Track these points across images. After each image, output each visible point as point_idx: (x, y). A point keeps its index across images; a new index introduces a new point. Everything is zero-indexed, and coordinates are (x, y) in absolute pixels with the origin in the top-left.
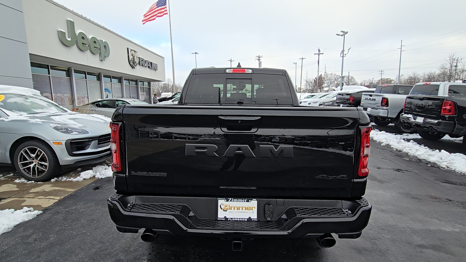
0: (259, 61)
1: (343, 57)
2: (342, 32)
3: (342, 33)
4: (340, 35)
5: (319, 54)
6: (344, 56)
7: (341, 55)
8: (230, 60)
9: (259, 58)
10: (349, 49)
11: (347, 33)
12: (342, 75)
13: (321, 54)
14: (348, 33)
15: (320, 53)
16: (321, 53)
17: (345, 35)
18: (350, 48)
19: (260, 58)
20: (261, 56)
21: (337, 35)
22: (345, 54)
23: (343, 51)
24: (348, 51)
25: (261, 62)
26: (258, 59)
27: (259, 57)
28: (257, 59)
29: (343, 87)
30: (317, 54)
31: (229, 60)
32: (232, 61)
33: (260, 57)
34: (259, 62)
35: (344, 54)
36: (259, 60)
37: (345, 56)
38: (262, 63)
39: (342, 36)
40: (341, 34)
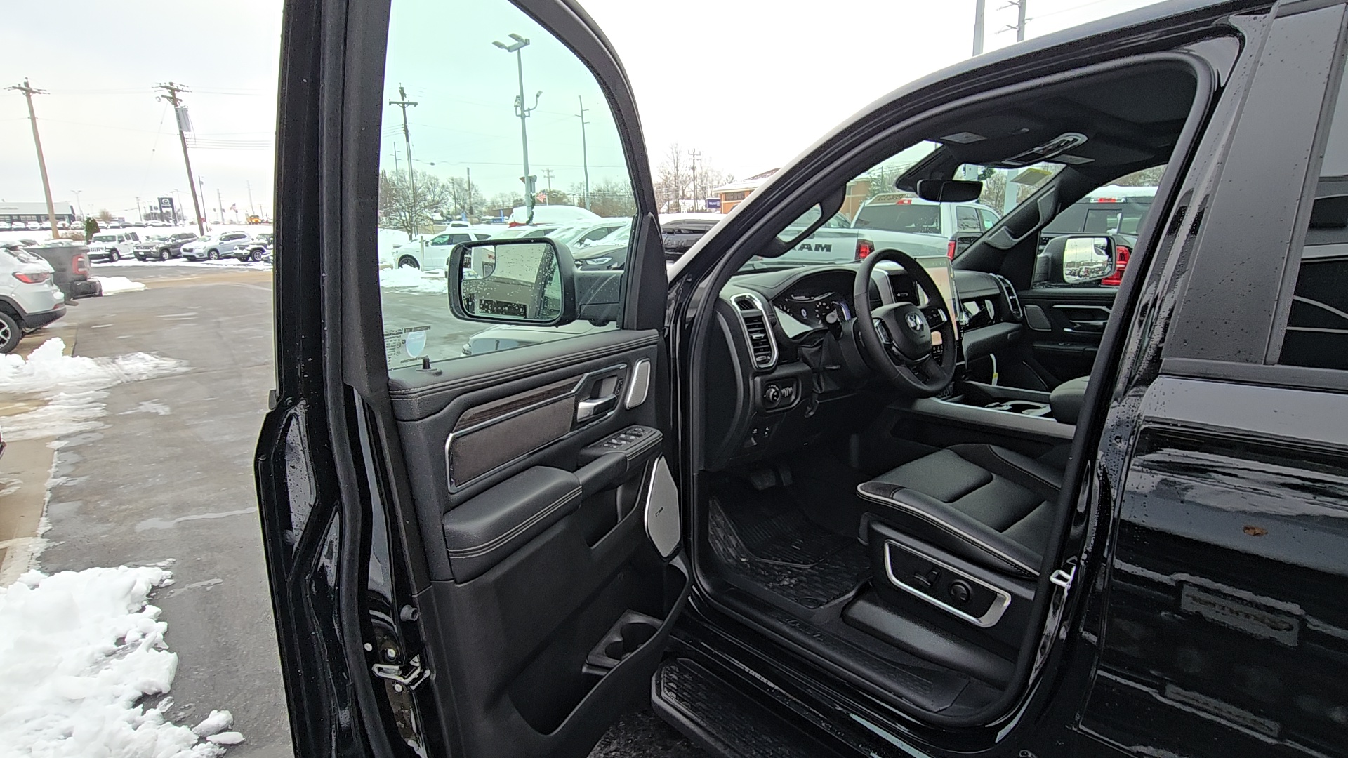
0: (176, 105)
1: (523, 117)
2: (512, 36)
3: (514, 42)
4: (506, 48)
5: (404, 105)
6: (526, 113)
7: (516, 112)
8: (23, 86)
9: (174, 94)
10: (538, 96)
11: (526, 43)
12: (528, 173)
13: (409, 104)
14: (529, 44)
15: (406, 100)
16: (410, 101)
17: (520, 50)
18: (540, 92)
19: (178, 95)
20: (180, 88)
21: (495, 43)
22: (529, 110)
23: (520, 99)
24: (537, 101)
25: (185, 111)
26: (171, 96)
27: (173, 91)
28: (163, 96)
29: (533, 210)
30: (398, 103)
31: (15, 88)
32: (34, 92)
33: (178, 91)
34: (176, 110)
35: (526, 109)
36: (174, 101)
37: (529, 116)
38: (189, 113)
39: (510, 49)
40: (507, 46)
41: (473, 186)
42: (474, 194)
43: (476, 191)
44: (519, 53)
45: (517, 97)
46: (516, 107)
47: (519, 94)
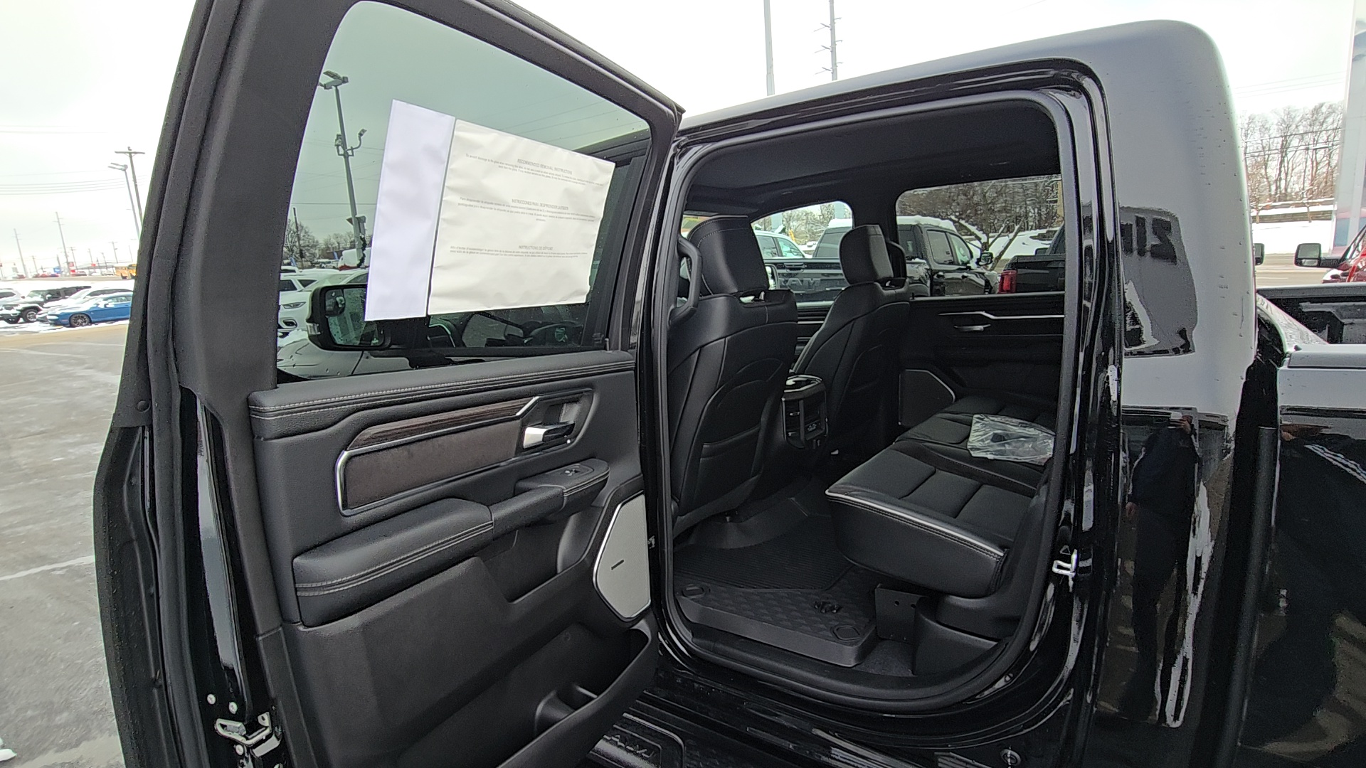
1: (346, 156)
6: (350, 152)
7: (338, 151)
10: (361, 135)
11: (345, 80)
12: (356, 214)
14: (348, 82)
17: (339, 87)
18: (363, 130)
22: (352, 149)
23: (341, 139)
24: (360, 140)
29: (364, 252)
35: (348, 148)
37: (353, 155)
41: (302, 227)
42: (304, 236)
43: (306, 233)
44: (337, 91)
45: (338, 136)
46: (338, 146)
47: (340, 133)
